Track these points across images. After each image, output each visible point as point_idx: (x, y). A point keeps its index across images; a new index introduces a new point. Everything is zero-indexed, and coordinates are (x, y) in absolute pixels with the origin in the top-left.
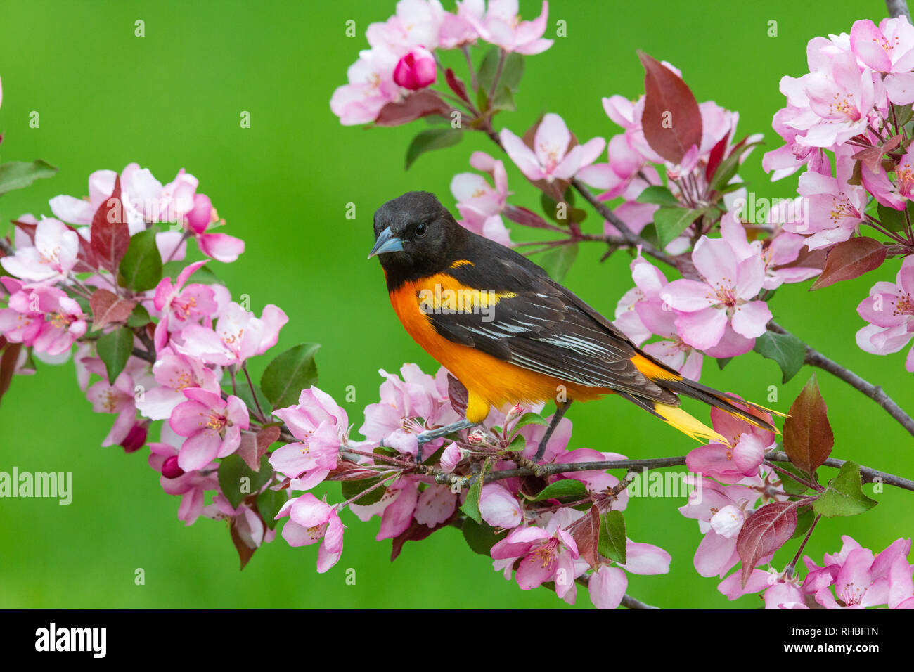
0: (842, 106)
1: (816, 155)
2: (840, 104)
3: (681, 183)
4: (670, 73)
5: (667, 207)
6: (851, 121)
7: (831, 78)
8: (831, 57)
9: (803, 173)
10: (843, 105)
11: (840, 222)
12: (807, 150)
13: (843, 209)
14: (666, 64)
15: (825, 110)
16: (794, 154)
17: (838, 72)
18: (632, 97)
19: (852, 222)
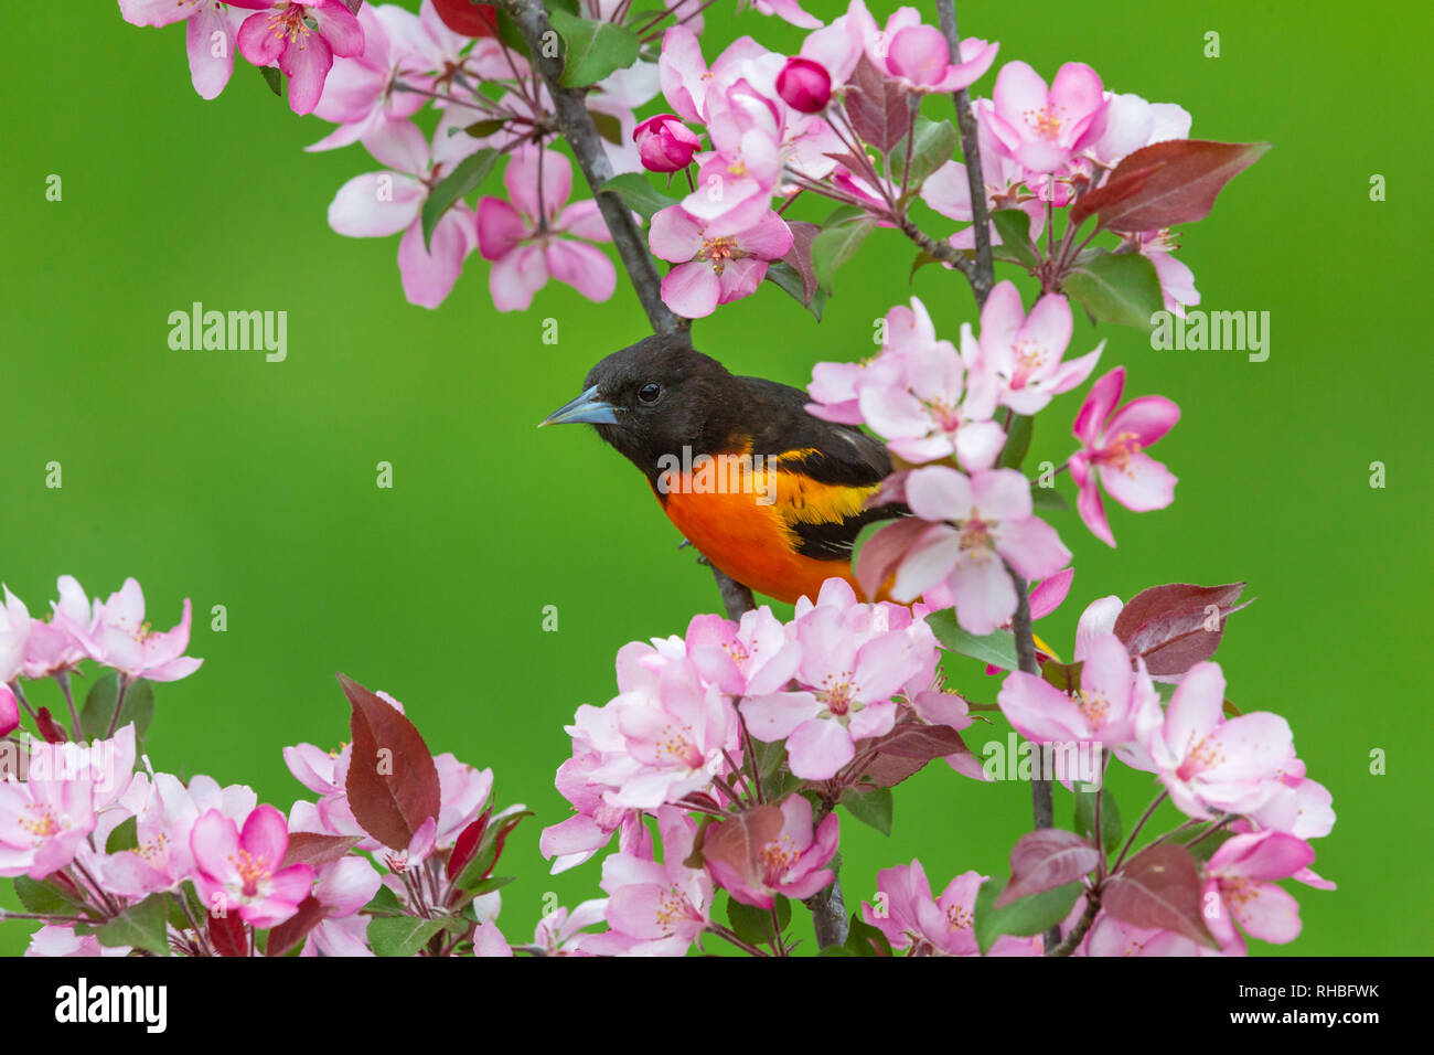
0: (674, 746)
1: (633, 825)
2: (671, 742)
3: (409, 878)
4: (390, 707)
5: (385, 916)
6: (689, 769)
7: (656, 704)
8: (656, 671)
9: (608, 857)
10: (677, 742)
11: (671, 928)
12: (619, 815)
13: (677, 909)
14: (379, 694)
15: (648, 754)
16: (599, 825)
17: (666, 694)
18: (328, 746)
19: (691, 928)
